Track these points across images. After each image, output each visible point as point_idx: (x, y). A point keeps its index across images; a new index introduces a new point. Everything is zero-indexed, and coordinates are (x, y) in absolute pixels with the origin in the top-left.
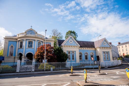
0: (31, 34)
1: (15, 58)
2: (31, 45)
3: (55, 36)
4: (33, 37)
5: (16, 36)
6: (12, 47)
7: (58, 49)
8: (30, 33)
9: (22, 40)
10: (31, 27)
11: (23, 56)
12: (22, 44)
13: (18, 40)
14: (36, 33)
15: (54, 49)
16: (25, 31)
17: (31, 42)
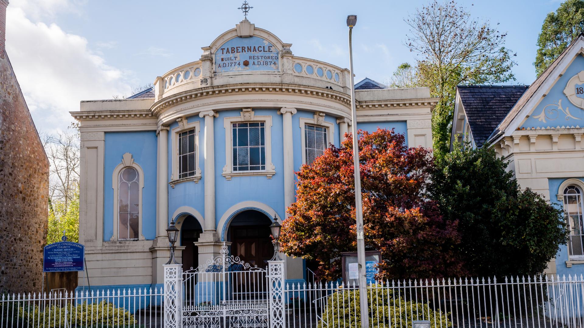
0: (246, 64)
1: (153, 250)
2: (254, 152)
3: (447, 59)
4: (262, 89)
5: (148, 92)
6: (130, 172)
7: (470, 163)
8: (241, 57)
9: (189, 118)
10: (246, 8)
11: (205, 238)
12: (192, 148)
13: (166, 118)
14: (286, 52)
15: (429, 170)
16: (205, 49)
17: (254, 124)
